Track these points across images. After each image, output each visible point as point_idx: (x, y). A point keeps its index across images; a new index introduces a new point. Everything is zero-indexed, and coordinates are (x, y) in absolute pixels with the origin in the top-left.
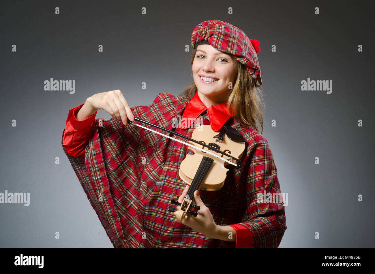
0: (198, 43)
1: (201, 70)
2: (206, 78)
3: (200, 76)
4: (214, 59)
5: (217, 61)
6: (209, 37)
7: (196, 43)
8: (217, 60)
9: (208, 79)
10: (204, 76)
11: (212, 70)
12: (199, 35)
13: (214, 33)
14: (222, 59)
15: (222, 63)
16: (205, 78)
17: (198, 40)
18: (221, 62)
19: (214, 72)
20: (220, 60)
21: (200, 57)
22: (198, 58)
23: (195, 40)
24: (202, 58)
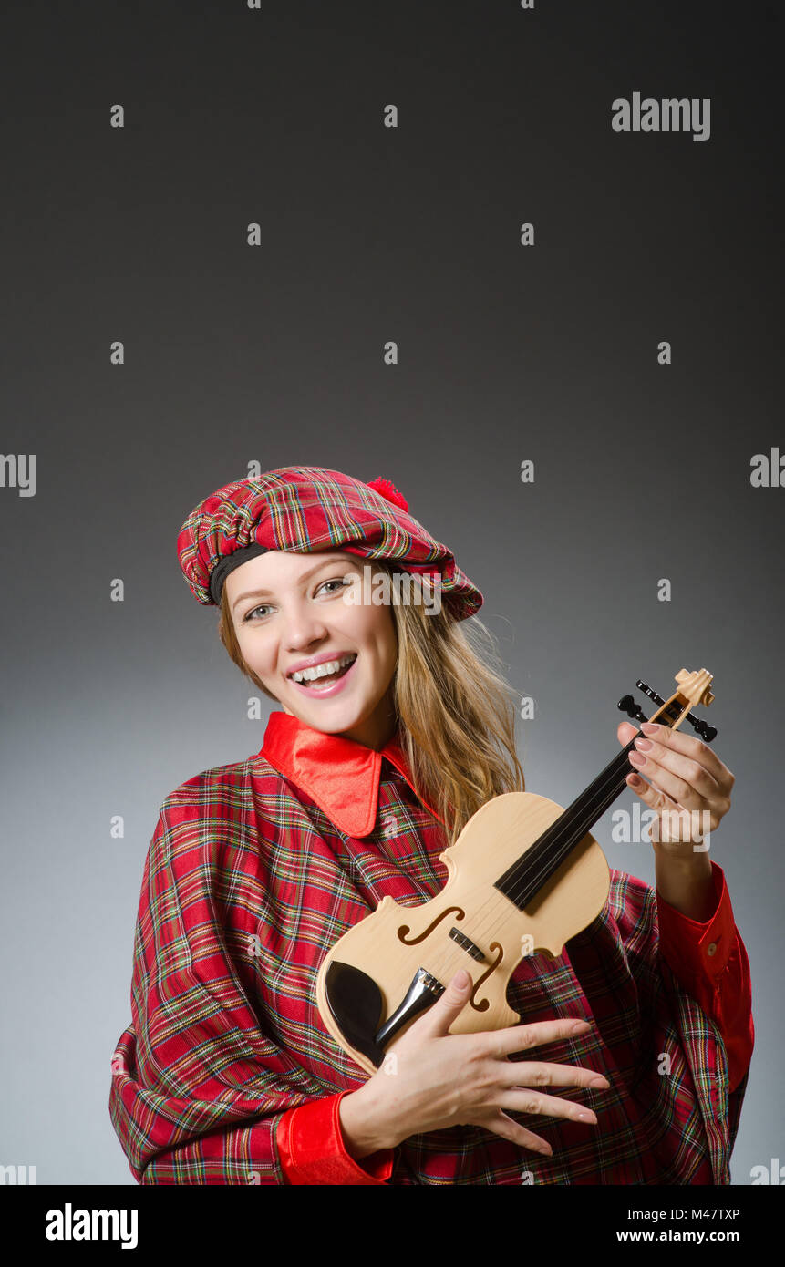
0: (222, 571)
1: (283, 655)
2: (312, 670)
3: (290, 676)
4: (304, 595)
5: (315, 600)
6: (251, 528)
7: (210, 577)
8: (314, 597)
9: (319, 668)
10: (302, 668)
11: (319, 633)
12: (214, 543)
13: (264, 505)
14: (327, 584)
15: (335, 595)
16: (309, 669)
17: (215, 562)
18: (329, 597)
19: (327, 638)
20: (324, 591)
21: (254, 615)
22: (251, 622)
23: (204, 567)
24: (262, 616)
